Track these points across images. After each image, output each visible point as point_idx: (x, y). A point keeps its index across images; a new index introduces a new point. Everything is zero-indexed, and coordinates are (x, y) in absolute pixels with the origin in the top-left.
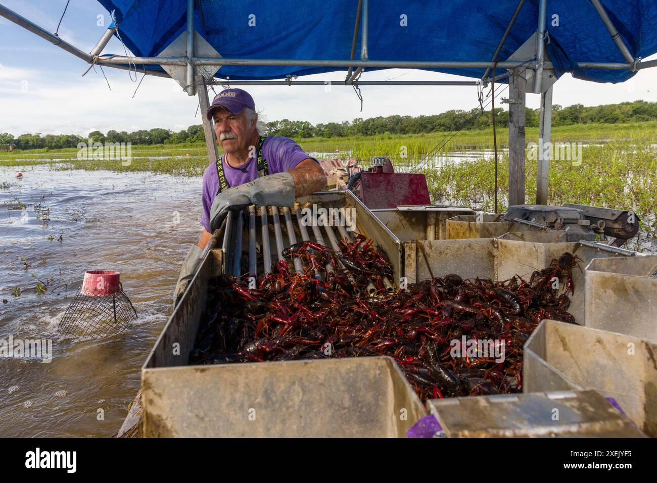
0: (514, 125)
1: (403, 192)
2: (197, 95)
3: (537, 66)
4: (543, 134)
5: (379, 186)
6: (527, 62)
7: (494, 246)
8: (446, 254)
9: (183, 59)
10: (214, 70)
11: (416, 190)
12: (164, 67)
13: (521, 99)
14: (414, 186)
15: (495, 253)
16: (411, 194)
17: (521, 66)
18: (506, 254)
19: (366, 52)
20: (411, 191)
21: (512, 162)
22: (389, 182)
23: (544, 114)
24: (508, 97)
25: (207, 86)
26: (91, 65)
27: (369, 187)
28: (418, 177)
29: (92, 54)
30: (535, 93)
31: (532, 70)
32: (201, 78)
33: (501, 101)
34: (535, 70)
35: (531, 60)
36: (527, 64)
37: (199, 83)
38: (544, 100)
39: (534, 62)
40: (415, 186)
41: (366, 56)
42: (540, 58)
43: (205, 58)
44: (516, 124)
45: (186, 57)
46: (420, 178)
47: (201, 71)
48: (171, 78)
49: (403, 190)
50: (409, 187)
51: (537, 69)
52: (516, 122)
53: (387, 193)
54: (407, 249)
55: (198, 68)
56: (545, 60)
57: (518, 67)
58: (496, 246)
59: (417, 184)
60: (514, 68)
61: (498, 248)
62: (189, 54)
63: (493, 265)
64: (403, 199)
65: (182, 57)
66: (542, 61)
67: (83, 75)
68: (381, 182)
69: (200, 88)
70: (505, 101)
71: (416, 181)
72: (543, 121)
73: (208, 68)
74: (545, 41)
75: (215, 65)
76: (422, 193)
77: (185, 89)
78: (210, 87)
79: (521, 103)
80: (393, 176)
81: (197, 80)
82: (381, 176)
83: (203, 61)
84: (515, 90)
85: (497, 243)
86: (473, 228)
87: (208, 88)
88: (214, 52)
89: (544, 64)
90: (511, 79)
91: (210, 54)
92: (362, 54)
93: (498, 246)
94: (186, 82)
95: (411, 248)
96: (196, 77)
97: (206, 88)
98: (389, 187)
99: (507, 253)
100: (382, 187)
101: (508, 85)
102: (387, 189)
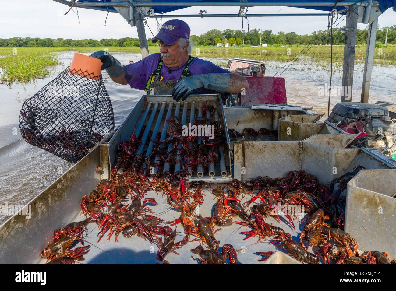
1: (268, 90)
2: (136, 26)
3: (367, 4)
4: (368, 52)
6: (360, 1)
8: (264, 151)
9: (127, 3)
11: (277, 89)
12: (115, 8)
13: (353, 27)
16: (274, 92)
17: (355, 4)
20: (274, 89)
21: (345, 71)
22: (259, 83)
23: (370, 38)
26: (71, 7)
31: (363, 7)
32: (138, 15)
34: (365, 7)
36: (360, 3)
37: (137, 18)
38: (371, 28)
39: (365, 1)
40: (277, 86)
43: (141, 2)
45: (129, 2)
46: (281, 81)
47: (138, 10)
49: (268, 89)
50: (273, 86)
51: (367, 6)
52: (349, 44)
53: (258, 90)
54: (235, 147)
55: (136, 8)
57: (353, 5)
58: (301, 146)
60: (349, 6)
61: (302, 148)
63: (299, 159)
64: (268, 94)
66: (371, 1)
68: (254, 83)
69: (138, 22)
71: (278, 83)
72: (369, 43)
75: (147, 6)
76: (281, 90)
77: (129, 22)
79: (353, 31)
80: (263, 79)
81: (135, 16)
82: (255, 79)
83: (139, 4)
84: (350, 21)
85: (302, 144)
89: (373, 3)
90: (348, 14)
94: (129, 17)
95: (238, 147)
98: (259, 87)
100: (255, 86)
102: (258, 88)
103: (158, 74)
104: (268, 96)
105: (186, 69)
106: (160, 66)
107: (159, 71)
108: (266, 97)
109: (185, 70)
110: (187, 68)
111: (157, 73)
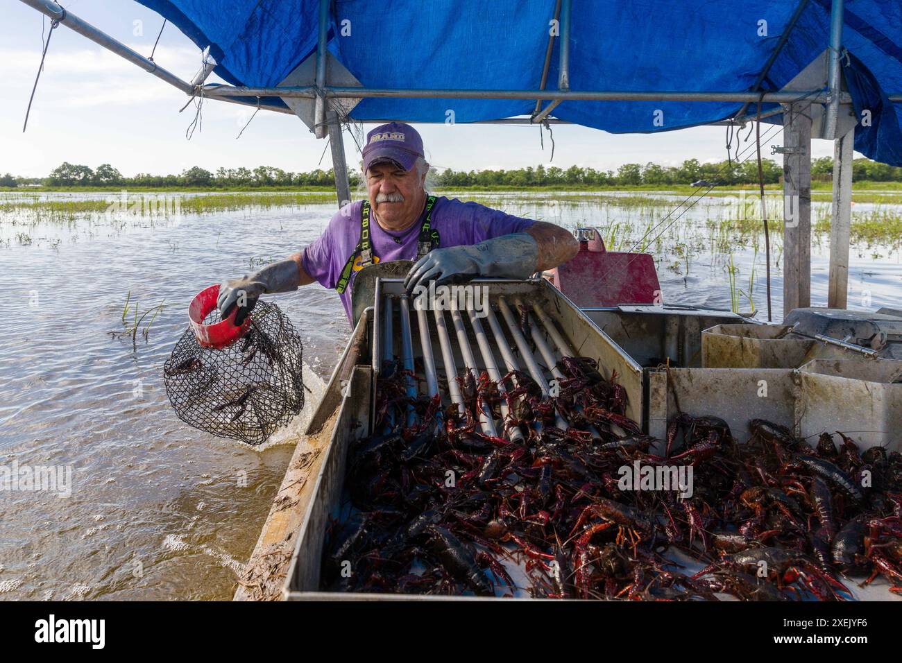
0: (793, 185)
1: (618, 280)
2: (328, 137)
3: (828, 98)
4: (838, 201)
5: (582, 270)
6: (813, 93)
7: (794, 382)
8: (716, 391)
9: (311, 90)
10: (350, 104)
11: (639, 279)
12: (285, 100)
13: (804, 147)
14: (636, 272)
15: (796, 392)
16: (632, 284)
17: (802, 99)
18: (816, 395)
19: (566, 79)
20: (631, 279)
21: (790, 241)
22: (598, 265)
23: (840, 171)
24: (782, 145)
25: (342, 125)
26: (191, 97)
27: (569, 271)
28: (642, 258)
29: (193, 82)
30: (825, 139)
31: (820, 105)
32: (335, 115)
33: (772, 150)
34: (825, 105)
35: (819, 91)
36: (812, 97)
37: (331, 121)
38: (841, 149)
39: (824, 93)
40: (638, 271)
41: (567, 85)
42: (833, 87)
43: (341, 88)
44: (796, 184)
45: (315, 86)
46: (645, 260)
47: (334, 105)
48: (294, 114)
49: (618, 278)
50: (629, 272)
51: (829, 104)
52: (796, 182)
53: (595, 280)
54: (652, 381)
55: (330, 101)
56: (841, 90)
57: (799, 100)
58: (797, 381)
59: (640, 269)
60: (791, 103)
61: (800, 385)
62: (320, 83)
63: (793, 411)
64: (620, 290)
65: (310, 86)
66: (837, 92)
67: (181, 111)
68: (586, 264)
69: (332, 128)
70: (779, 150)
71: (639, 264)
72: (839, 180)
73: (344, 102)
74: (842, 63)
75: (354, 97)
76: (649, 282)
77: (312, 130)
78: (346, 127)
79: (803, 154)
80: (603, 256)
81: (328, 117)
82: (586, 255)
83: (338, 92)
84: (793, 134)
85: (799, 377)
86: (748, 346)
87: (342, 129)
88: (351, 80)
89: (840, 97)
90: (786, 118)
91: (347, 82)
92: (561, 82)
93: (801, 382)
94: (314, 119)
95: (659, 380)
96: (327, 113)
97: (340, 127)
98: (599, 272)
99: (818, 394)
100: (588, 271)
101: (782, 127)
102: (595, 275)
103: (366, 249)
104: (620, 293)
105: (426, 227)
106: (365, 228)
107: (365, 241)
108: (617, 296)
109: (424, 227)
110: (428, 222)
111: (363, 247)
